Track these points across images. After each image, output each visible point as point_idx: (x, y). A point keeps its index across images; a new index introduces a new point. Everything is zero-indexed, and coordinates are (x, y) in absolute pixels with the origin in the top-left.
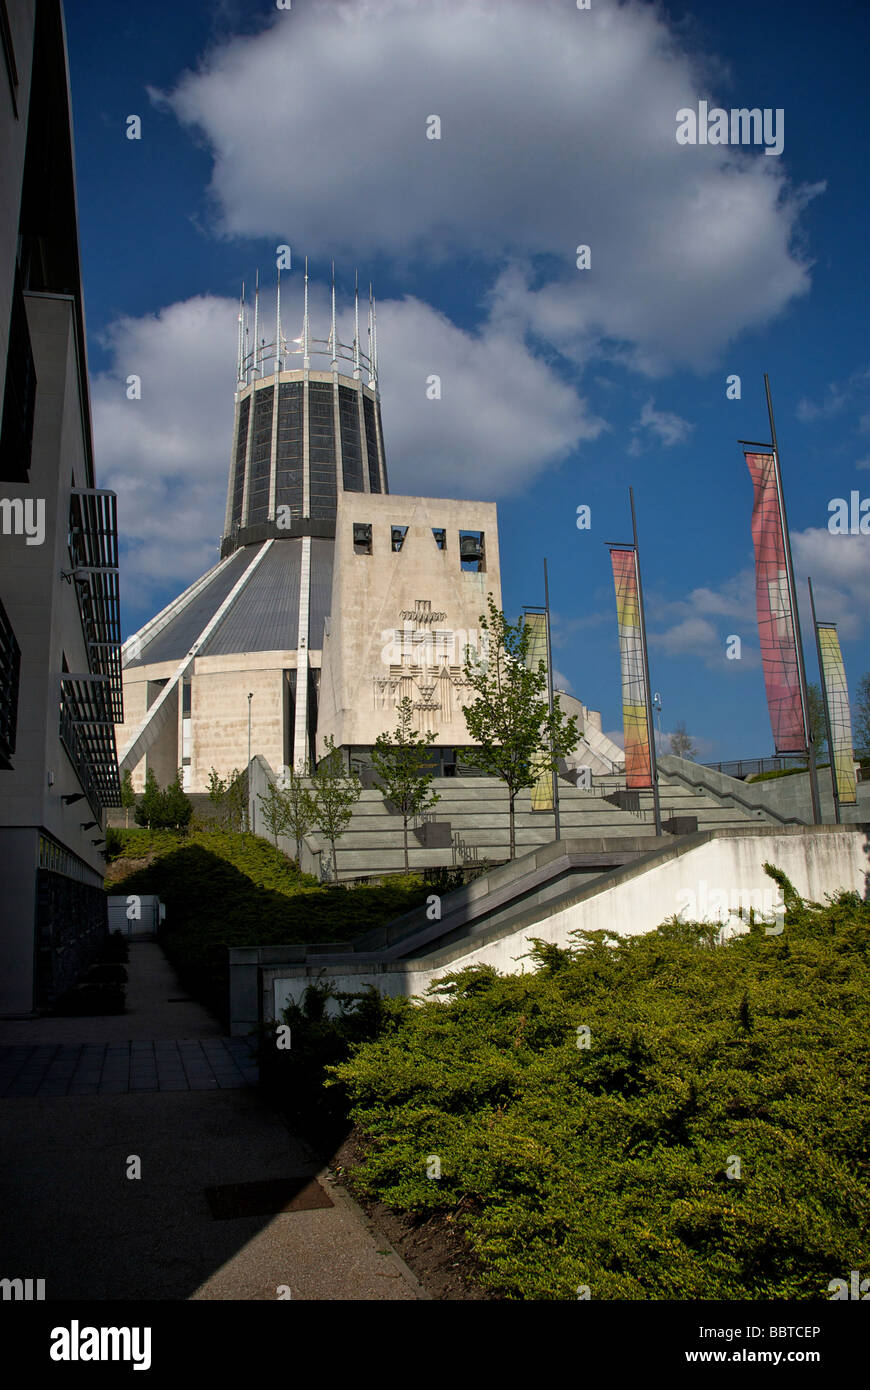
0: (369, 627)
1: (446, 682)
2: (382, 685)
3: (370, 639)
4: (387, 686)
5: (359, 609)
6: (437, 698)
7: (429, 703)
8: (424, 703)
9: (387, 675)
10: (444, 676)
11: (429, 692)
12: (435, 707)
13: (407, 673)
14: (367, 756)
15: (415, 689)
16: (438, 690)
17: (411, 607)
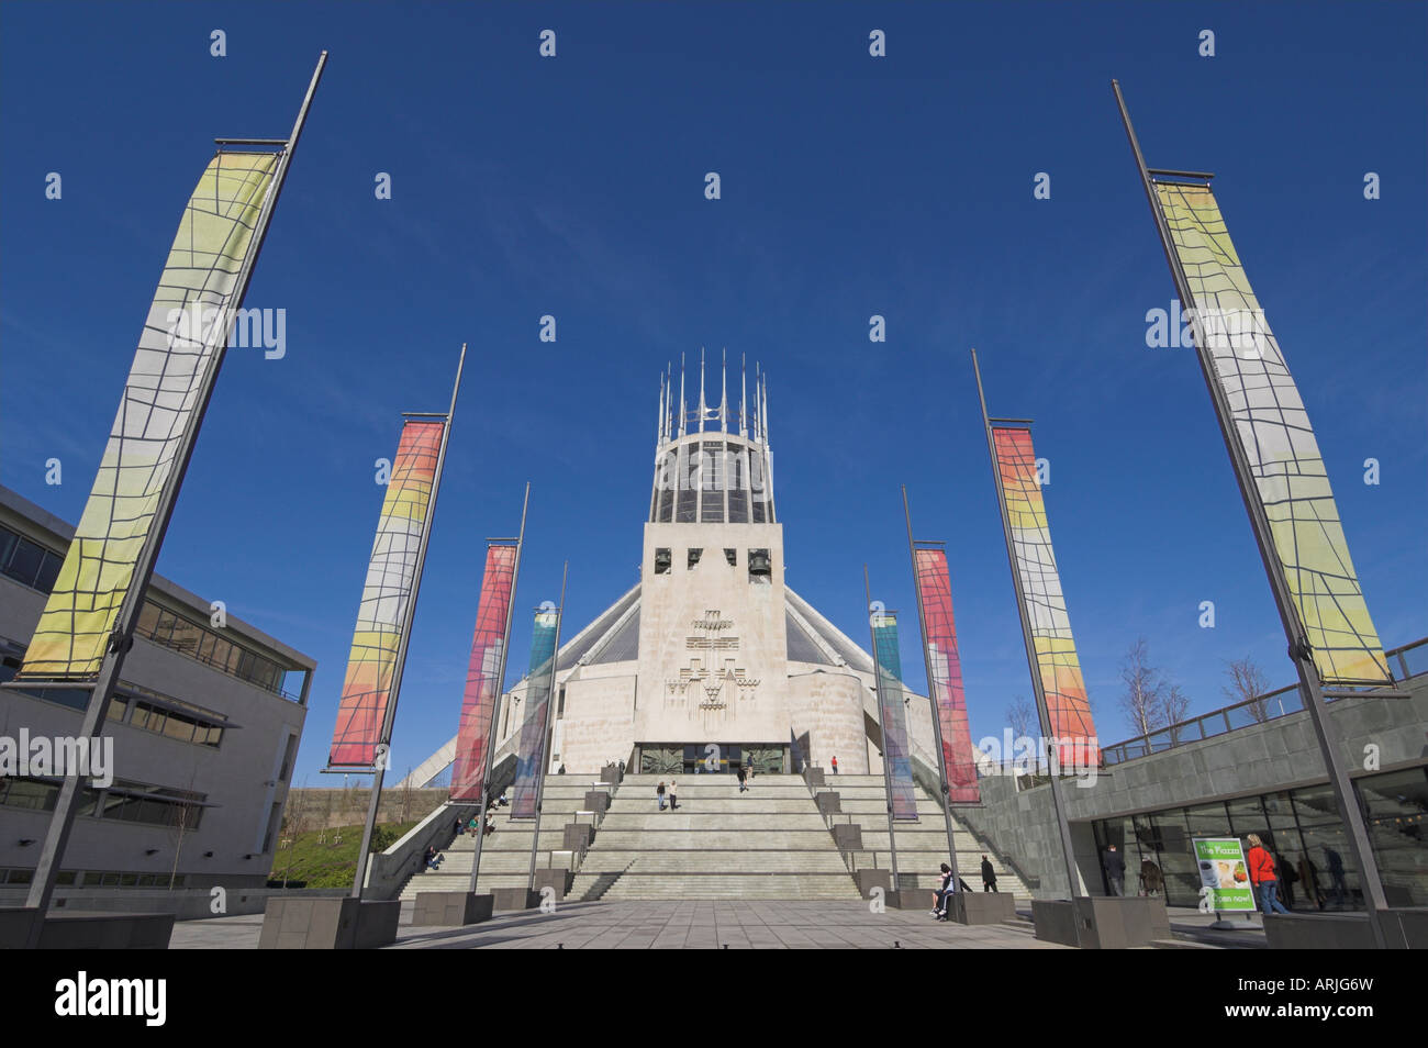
0: (664, 635)
1: (732, 683)
2: (672, 687)
3: (664, 646)
4: (677, 688)
5: (656, 620)
6: (722, 698)
7: (715, 703)
8: (710, 703)
9: (677, 678)
10: (730, 677)
11: (715, 692)
12: (720, 707)
13: (695, 676)
14: (656, 754)
15: (702, 690)
16: (723, 690)
17: (702, 617)
